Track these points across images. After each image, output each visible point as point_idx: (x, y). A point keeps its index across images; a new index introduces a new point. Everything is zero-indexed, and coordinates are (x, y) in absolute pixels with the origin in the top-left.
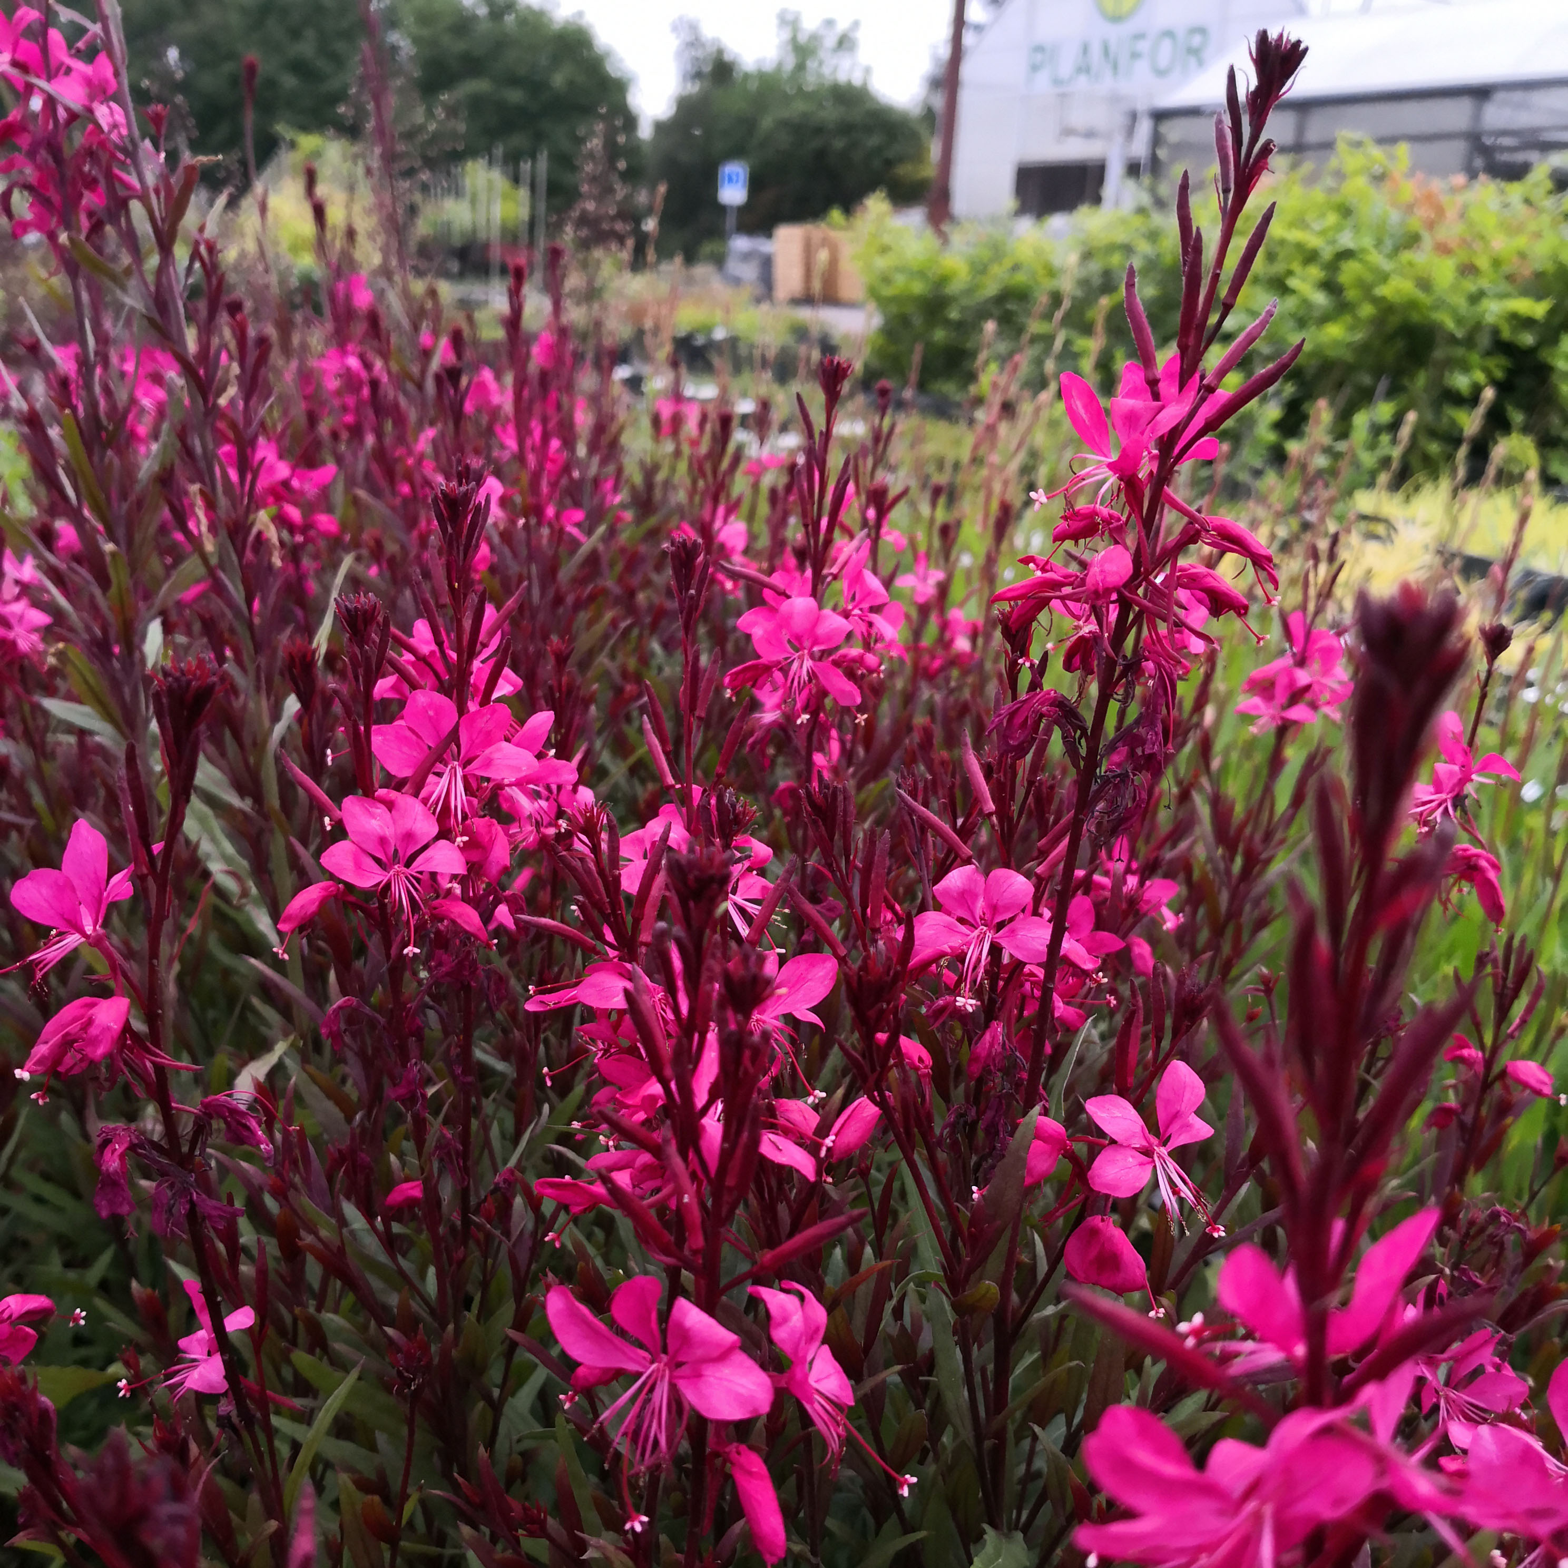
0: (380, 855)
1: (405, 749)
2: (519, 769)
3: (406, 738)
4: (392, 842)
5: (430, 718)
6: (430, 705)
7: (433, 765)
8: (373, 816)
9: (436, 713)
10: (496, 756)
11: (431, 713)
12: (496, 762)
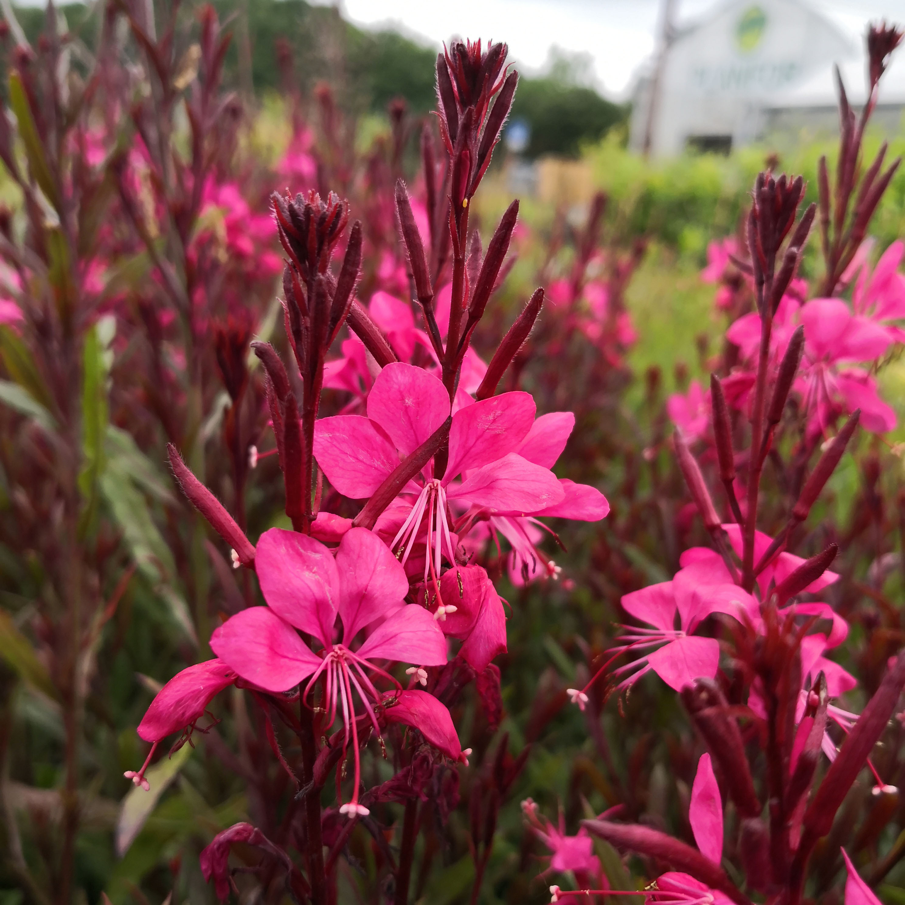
0: (313, 631)
1: (363, 455)
2: (535, 497)
3: (367, 439)
4: (335, 610)
5: (406, 409)
6: (412, 388)
7: (404, 482)
8: (306, 563)
9: (418, 404)
10: (502, 474)
11: (409, 401)
12: (504, 484)
